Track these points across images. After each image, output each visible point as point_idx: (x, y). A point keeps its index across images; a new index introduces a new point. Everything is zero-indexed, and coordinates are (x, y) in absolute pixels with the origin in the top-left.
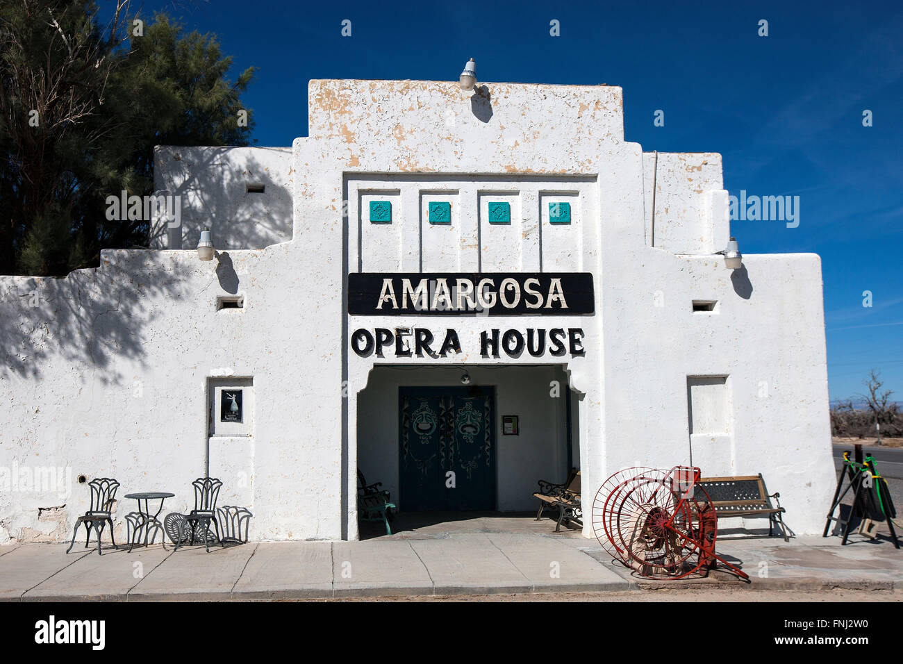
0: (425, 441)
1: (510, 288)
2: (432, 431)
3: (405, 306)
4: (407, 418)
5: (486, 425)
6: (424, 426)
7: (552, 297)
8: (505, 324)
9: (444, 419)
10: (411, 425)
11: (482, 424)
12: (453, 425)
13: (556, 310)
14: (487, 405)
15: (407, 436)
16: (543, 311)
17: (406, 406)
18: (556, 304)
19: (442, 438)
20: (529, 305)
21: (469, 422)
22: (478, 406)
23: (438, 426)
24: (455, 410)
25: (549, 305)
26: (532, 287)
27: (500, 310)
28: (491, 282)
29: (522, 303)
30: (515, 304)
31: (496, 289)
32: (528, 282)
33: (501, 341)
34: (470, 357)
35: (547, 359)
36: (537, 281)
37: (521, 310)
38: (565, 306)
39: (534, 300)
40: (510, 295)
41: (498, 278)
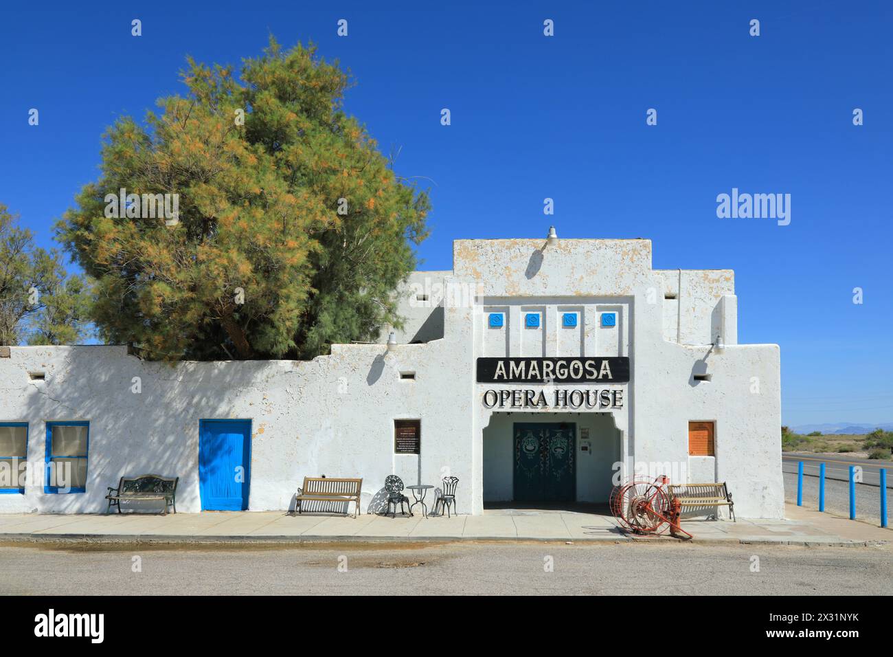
0: (530, 457)
1: (576, 366)
2: (536, 450)
3: (511, 377)
4: (519, 442)
5: (570, 448)
6: (530, 447)
7: (602, 372)
8: (570, 388)
9: (542, 443)
10: (521, 446)
11: (568, 447)
12: (548, 447)
13: (605, 379)
14: (571, 434)
15: (519, 454)
16: (597, 381)
17: (518, 435)
18: (605, 376)
19: (541, 455)
20: (588, 377)
21: (559, 446)
22: (565, 435)
23: (539, 448)
24: (550, 438)
25: (600, 377)
26: (590, 365)
27: (569, 380)
28: (564, 363)
29: (584, 376)
30: (579, 376)
31: (568, 367)
32: (588, 363)
33: (568, 399)
34: (551, 408)
35: (596, 409)
36: (593, 362)
37: (583, 380)
38: (610, 377)
39: (591, 374)
40: (576, 371)
41: (569, 360)
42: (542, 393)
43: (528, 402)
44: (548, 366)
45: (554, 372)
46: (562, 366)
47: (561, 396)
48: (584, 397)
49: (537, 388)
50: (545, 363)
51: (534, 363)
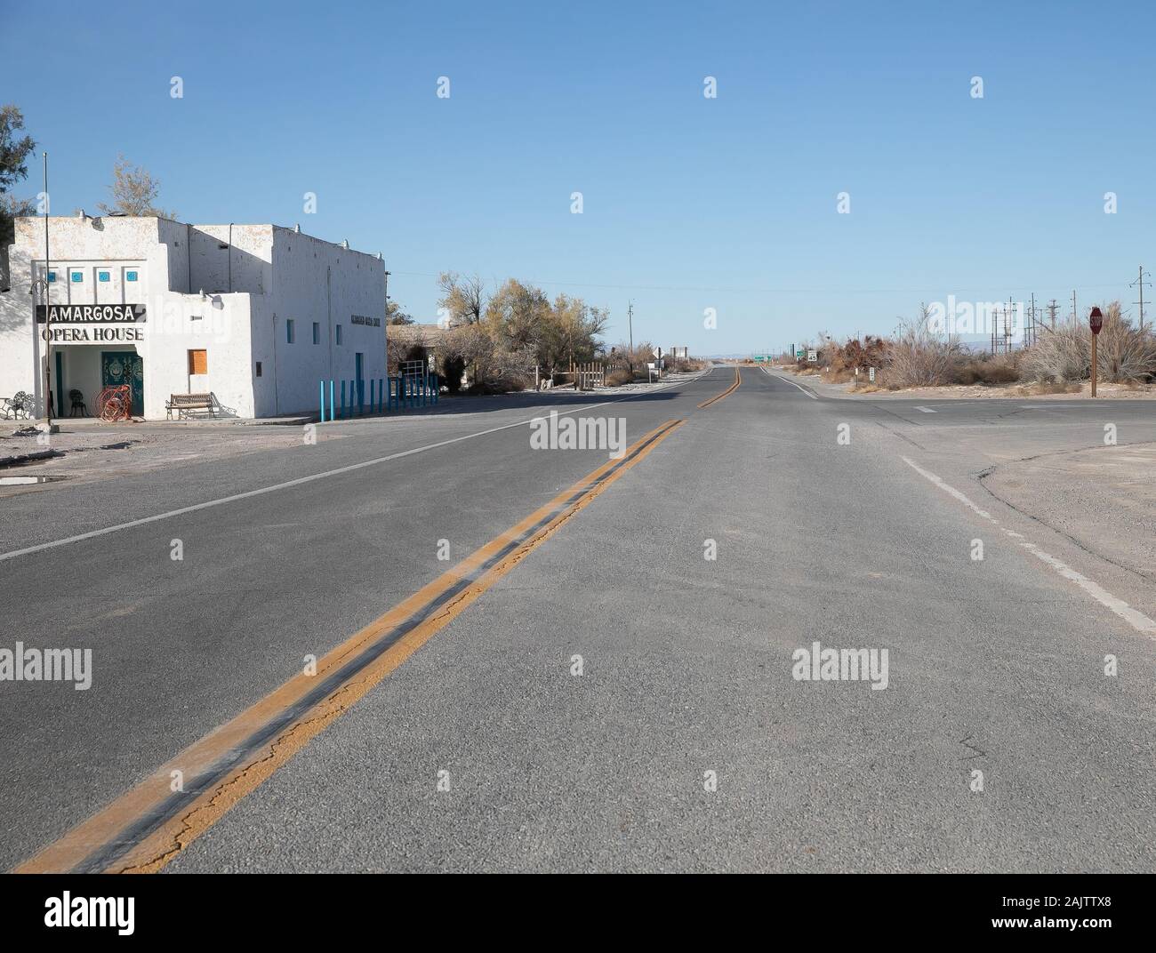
1: (108, 311)
3: (62, 319)
7: (127, 315)
8: (104, 326)
13: (129, 320)
16: (123, 321)
18: (129, 318)
20: (117, 318)
25: (126, 318)
26: (118, 310)
27: (103, 321)
28: (99, 308)
29: (113, 318)
30: (111, 317)
31: (102, 311)
32: (116, 308)
33: (104, 334)
34: (92, 342)
35: (125, 342)
36: (120, 308)
37: (113, 321)
38: (133, 318)
39: (119, 316)
40: (108, 314)
41: (103, 307)
42: (84, 331)
43: (75, 337)
44: (88, 311)
45: (92, 315)
46: (98, 311)
47: (99, 332)
48: (116, 334)
49: (80, 327)
50: (85, 308)
51: (78, 309)
